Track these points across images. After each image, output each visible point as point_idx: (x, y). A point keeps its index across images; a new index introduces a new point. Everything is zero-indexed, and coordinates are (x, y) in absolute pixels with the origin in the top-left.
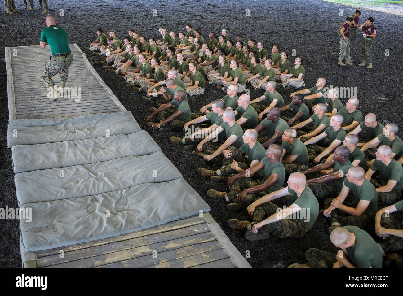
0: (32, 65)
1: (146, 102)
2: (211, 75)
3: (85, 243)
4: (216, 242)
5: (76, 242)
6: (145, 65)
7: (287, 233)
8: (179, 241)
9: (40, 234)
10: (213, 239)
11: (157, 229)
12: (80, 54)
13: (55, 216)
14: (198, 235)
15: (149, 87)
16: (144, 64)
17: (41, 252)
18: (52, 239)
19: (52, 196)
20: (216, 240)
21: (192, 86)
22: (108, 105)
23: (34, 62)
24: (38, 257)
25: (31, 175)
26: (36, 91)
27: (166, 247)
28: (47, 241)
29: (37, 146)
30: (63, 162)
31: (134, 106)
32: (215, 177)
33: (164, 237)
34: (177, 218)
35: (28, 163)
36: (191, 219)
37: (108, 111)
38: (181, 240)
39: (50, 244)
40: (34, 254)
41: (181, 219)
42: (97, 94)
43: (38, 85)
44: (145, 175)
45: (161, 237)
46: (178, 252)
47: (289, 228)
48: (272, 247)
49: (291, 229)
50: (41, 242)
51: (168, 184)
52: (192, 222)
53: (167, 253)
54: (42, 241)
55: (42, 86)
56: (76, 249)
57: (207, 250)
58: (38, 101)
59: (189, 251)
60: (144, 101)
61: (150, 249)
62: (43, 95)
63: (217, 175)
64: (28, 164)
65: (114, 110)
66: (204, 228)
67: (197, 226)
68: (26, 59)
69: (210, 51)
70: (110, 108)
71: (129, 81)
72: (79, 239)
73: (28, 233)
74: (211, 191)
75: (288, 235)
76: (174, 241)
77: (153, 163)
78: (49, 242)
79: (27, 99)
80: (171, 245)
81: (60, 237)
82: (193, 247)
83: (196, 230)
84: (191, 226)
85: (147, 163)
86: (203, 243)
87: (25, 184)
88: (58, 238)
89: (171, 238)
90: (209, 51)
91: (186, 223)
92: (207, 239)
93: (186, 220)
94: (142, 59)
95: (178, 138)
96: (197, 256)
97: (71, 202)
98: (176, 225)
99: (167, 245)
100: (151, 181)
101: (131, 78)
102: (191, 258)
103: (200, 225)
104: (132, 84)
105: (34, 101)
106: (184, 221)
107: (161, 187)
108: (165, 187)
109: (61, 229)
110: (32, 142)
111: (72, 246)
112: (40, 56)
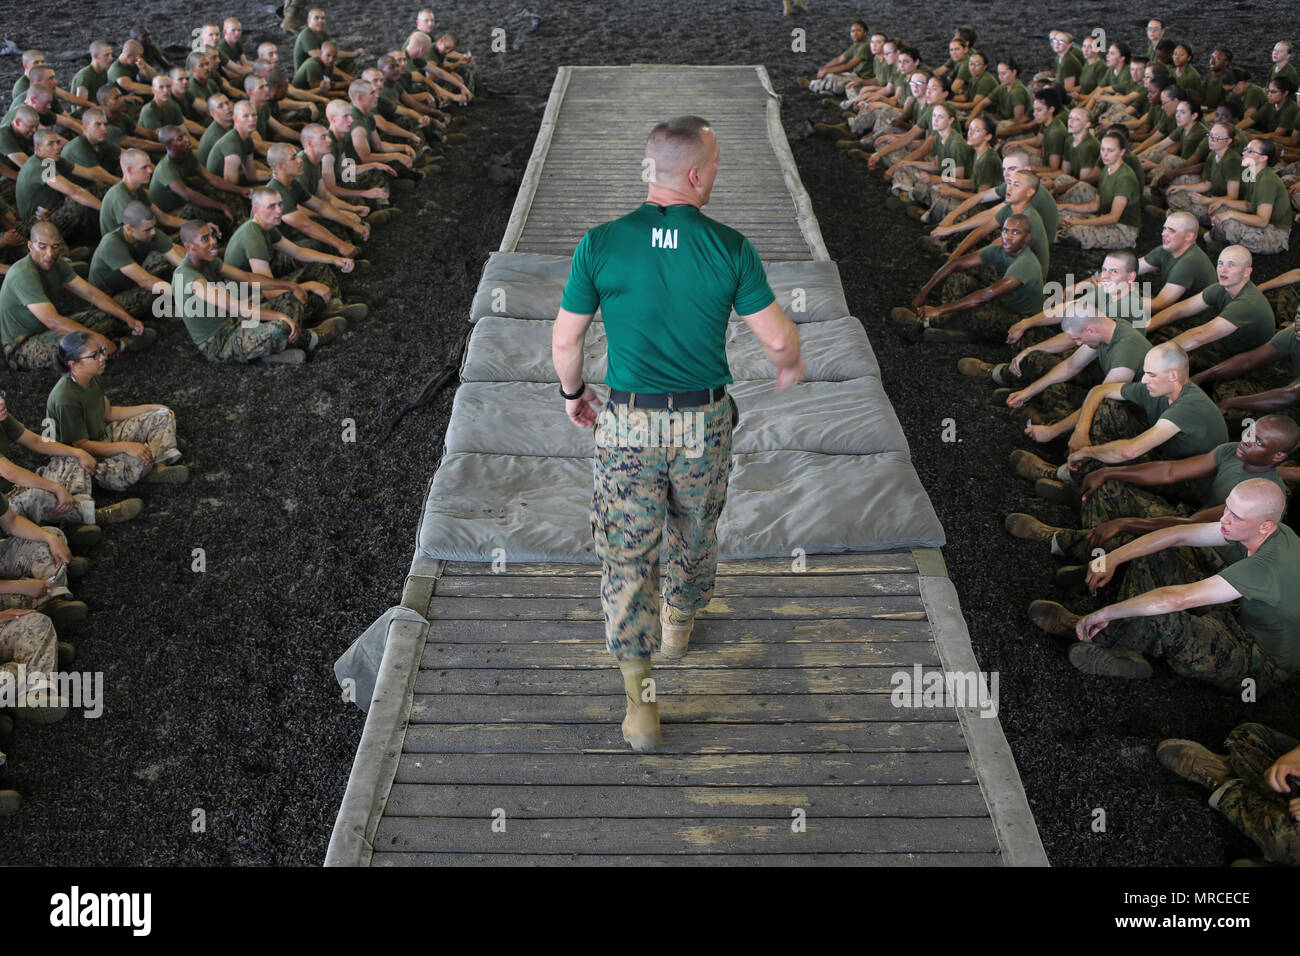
0: (617, 118)
1: (930, 253)
2: (1183, 187)
3: (570, 565)
4: (924, 623)
5: (546, 557)
6: (949, 141)
7: (1198, 661)
8: (816, 603)
9: (464, 522)
10: (918, 614)
11: (771, 566)
12: (764, 95)
13: (518, 491)
14: (878, 599)
15: (952, 207)
16: (945, 134)
17: (457, 564)
18: (488, 537)
19: (528, 446)
20: (925, 619)
21: (1098, 213)
22: (782, 240)
23: (622, 112)
24: (444, 575)
25: (497, 390)
26: (597, 188)
27: (776, 610)
28: (475, 541)
29: (540, 325)
30: (592, 371)
31: (890, 262)
32: (1050, 482)
33: (782, 586)
34: (837, 546)
35: (501, 360)
36: (880, 557)
37: (774, 255)
38: (825, 602)
39: (480, 548)
40: (436, 566)
41: (848, 552)
42: (764, 208)
43: (608, 172)
44: (800, 430)
45: (773, 584)
46: (798, 628)
47: (1208, 648)
48: (1146, 701)
49: (1213, 653)
50: (459, 540)
51: (853, 461)
52: (879, 564)
53: (771, 624)
54: (463, 539)
55: (617, 177)
56: (540, 573)
57: (884, 637)
58: (592, 212)
59: (832, 631)
60: (925, 251)
61: (730, 607)
62: (610, 200)
63: (1055, 478)
64: (499, 364)
65: (791, 255)
66: (905, 584)
67: (886, 576)
68: (605, 101)
69: (1192, 112)
70: (784, 249)
71: (900, 190)
72: (553, 552)
73: (438, 515)
74: (1017, 517)
75: (1198, 667)
76: (801, 601)
77: (837, 404)
78: (479, 543)
79: (565, 205)
80: (791, 609)
81: (508, 536)
82: (848, 623)
83: (879, 587)
84: (870, 573)
85: (820, 402)
86: (883, 619)
87: (474, 408)
88: (504, 538)
89: (799, 592)
90: (1189, 112)
91: (857, 564)
92: (898, 612)
93: (861, 558)
94: (941, 122)
95: (984, 365)
96: (850, 646)
97: (568, 465)
98: (829, 564)
99: (779, 606)
100: (810, 447)
101: (907, 180)
102: (831, 647)
103: (897, 577)
104: (904, 200)
105: (580, 213)
106: (854, 558)
107: (831, 465)
108: (841, 468)
109: (519, 520)
110: (532, 313)
111: (535, 565)
112: (645, 96)
